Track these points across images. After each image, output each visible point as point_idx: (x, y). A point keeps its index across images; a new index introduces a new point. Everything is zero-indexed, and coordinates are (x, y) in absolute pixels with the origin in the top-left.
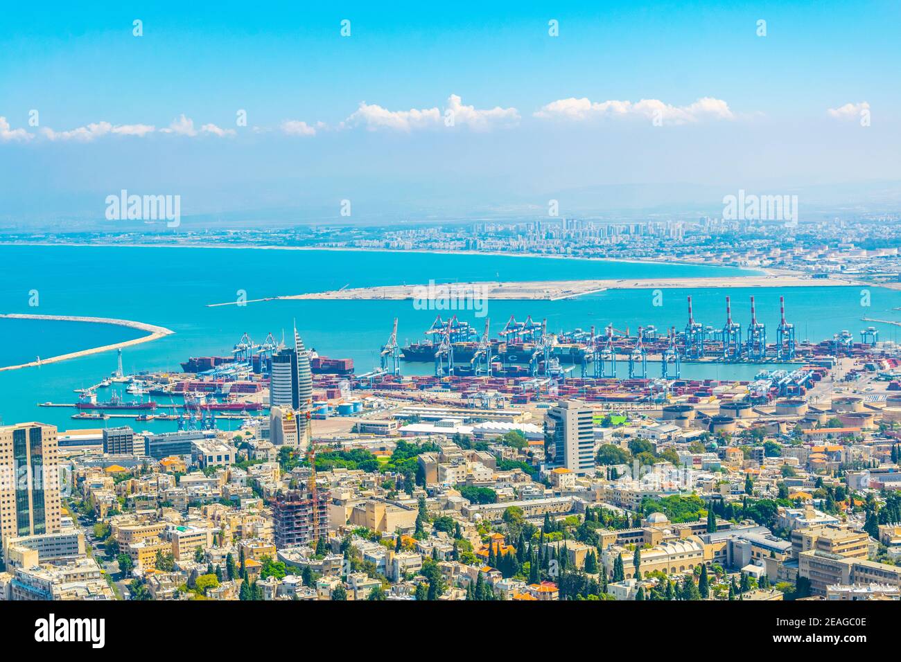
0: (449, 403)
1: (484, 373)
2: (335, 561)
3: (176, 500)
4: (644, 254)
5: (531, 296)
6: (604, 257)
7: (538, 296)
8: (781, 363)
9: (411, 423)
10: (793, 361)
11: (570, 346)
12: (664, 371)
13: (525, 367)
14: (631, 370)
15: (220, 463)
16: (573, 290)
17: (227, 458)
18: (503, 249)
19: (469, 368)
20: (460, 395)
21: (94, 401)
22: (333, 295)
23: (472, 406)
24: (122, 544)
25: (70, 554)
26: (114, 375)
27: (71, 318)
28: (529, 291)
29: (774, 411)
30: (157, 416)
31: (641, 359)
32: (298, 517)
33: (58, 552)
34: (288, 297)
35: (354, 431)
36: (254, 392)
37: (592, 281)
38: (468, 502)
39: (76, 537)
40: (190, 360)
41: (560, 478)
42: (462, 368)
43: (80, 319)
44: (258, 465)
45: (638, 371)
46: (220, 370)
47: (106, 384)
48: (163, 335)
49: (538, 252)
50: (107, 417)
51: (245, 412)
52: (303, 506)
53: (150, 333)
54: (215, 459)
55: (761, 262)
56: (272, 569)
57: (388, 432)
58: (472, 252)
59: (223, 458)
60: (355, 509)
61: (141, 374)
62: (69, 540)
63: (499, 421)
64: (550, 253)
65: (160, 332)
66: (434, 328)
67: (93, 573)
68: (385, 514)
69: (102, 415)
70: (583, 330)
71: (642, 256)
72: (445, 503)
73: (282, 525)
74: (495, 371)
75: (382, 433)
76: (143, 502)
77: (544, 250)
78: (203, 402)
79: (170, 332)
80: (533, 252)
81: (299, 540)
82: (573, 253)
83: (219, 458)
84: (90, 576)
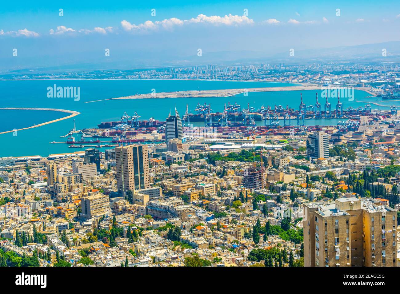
0: (219, 137)
1: (225, 125)
2: (286, 193)
3: (180, 175)
4: (248, 78)
5: (216, 96)
6: (232, 80)
7: (219, 96)
8: (338, 119)
9: (212, 145)
10: (343, 118)
11: (254, 114)
12: (298, 122)
13: (241, 122)
14: (285, 123)
15: (179, 160)
16: (231, 93)
17: (181, 158)
18: (188, 78)
19: (218, 123)
20: (222, 134)
21: (74, 140)
22: (134, 97)
23: (230, 138)
24: (175, 191)
25: (157, 196)
26: (72, 130)
27: (33, 109)
28: (213, 94)
29: (352, 136)
30: (104, 146)
31: (289, 118)
32: (255, 178)
33: (152, 195)
34: (115, 98)
35: (190, 148)
36: (136, 135)
37: (235, 89)
38: (305, 171)
39: (159, 189)
40: (102, 123)
41: (322, 162)
42: (215, 123)
43: (36, 109)
44: (198, 161)
45: (287, 123)
46: (118, 127)
47: (72, 134)
48: (77, 114)
49: (203, 79)
50: (83, 146)
51: (140, 143)
52: (257, 174)
53: (71, 114)
54: (177, 159)
55: (298, 80)
56: (260, 198)
57: (205, 149)
58: (176, 79)
59: (180, 158)
60: (268, 175)
61: (84, 129)
62: (156, 191)
63: (247, 143)
64: (208, 79)
65: (75, 113)
66: (197, 108)
67: (181, 202)
68: (283, 176)
69: (81, 146)
70: (254, 108)
71: (247, 79)
72: (295, 172)
73: (249, 181)
74: (229, 124)
75: (203, 149)
76: (167, 176)
77: (206, 78)
78: (119, 140)
79: (79, 113)
80: (201, 79)
81: (255, 187)
82: (218, 79)
83: (178, 158)
84: (180, 203)
